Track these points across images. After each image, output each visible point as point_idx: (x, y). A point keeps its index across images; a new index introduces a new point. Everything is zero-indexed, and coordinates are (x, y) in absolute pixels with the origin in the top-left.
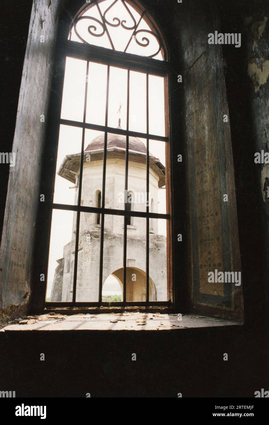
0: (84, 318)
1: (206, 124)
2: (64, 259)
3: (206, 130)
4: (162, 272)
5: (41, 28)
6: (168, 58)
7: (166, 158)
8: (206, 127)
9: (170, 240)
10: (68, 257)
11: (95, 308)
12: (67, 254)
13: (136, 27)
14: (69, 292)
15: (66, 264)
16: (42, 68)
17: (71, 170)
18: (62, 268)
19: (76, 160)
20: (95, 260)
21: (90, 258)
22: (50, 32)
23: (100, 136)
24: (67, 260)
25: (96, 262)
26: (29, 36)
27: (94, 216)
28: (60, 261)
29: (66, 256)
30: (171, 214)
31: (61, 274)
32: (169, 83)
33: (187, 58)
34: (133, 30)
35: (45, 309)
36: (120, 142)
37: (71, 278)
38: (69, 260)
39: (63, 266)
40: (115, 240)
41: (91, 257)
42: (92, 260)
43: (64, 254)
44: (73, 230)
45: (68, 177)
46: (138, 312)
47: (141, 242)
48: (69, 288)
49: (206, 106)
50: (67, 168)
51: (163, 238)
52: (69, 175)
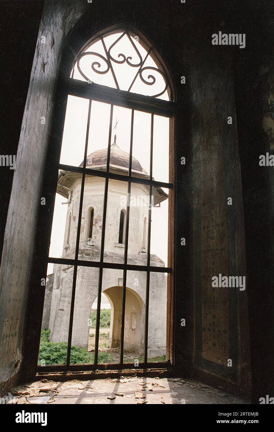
0: (79, 389)
1: (215, 176)
2: (53, 274)
3: (214, 182)
4: (153, 292)
5: (43, 72)
6: (175, 98)
7: (169, 206)
8: (215, 179)
9: (171, 296)
10: (58, 273)
11: (90, 372)
12: (56, 270)
13: (142, 63)
14: (58, 309)
15: (55, 280)
16: (42, 114)
17: (64, 185)
18: (52, 284)
19: (69, 176)
20: (86, 278)
21: (80, 276)
22: (52, 73)
23: (95, 152)
24: (57, 276)
25: (86, 280)
26: (30, 85)
27: (86, 233)
28: (50, 276)
29: (56, 272)
30: (173, 268)
31: (50, 289)
32: (175, 126)
33: (196, 100)
34: (139, 67)
35: (37, 375)
36: (115, 160)
37: (60, 295)
38: (59, 276)
39: (52, 281)
40: (107, 259)
41: (82, 275)
42: (82, 278)
43: (54, 269)
44: (64, 246)
45: (60, 191)
46: (135, 376)
47: (133, 261)
48: (58, 306)
49: (215, 157)
50: (60, 183)
51: (154, 258)
52: (62, 190)
